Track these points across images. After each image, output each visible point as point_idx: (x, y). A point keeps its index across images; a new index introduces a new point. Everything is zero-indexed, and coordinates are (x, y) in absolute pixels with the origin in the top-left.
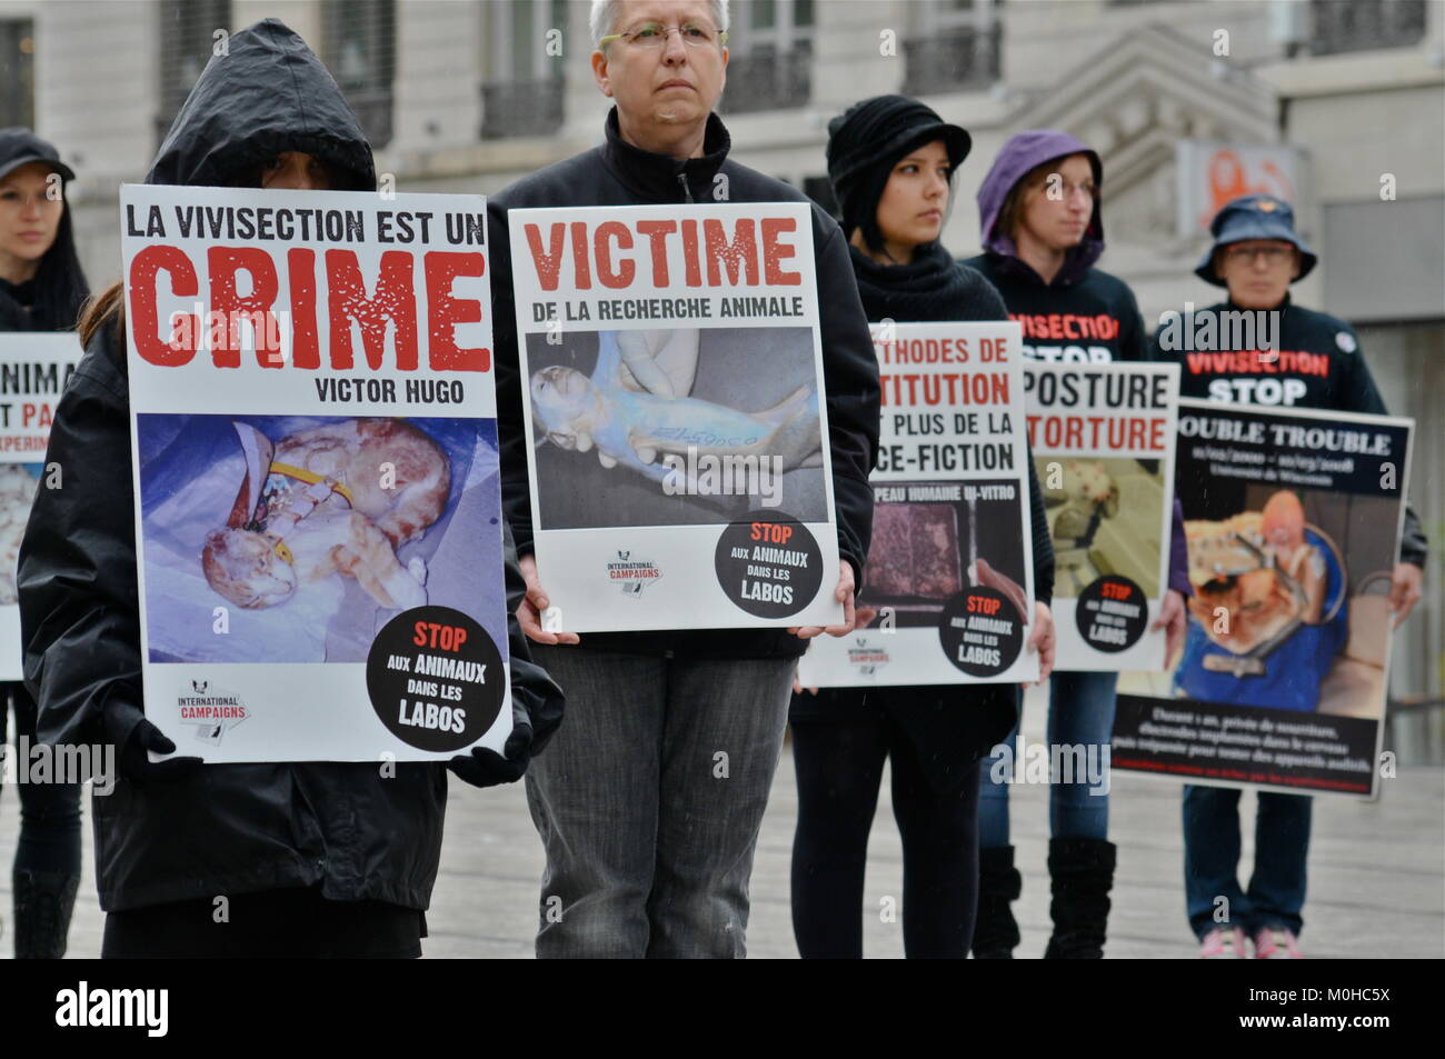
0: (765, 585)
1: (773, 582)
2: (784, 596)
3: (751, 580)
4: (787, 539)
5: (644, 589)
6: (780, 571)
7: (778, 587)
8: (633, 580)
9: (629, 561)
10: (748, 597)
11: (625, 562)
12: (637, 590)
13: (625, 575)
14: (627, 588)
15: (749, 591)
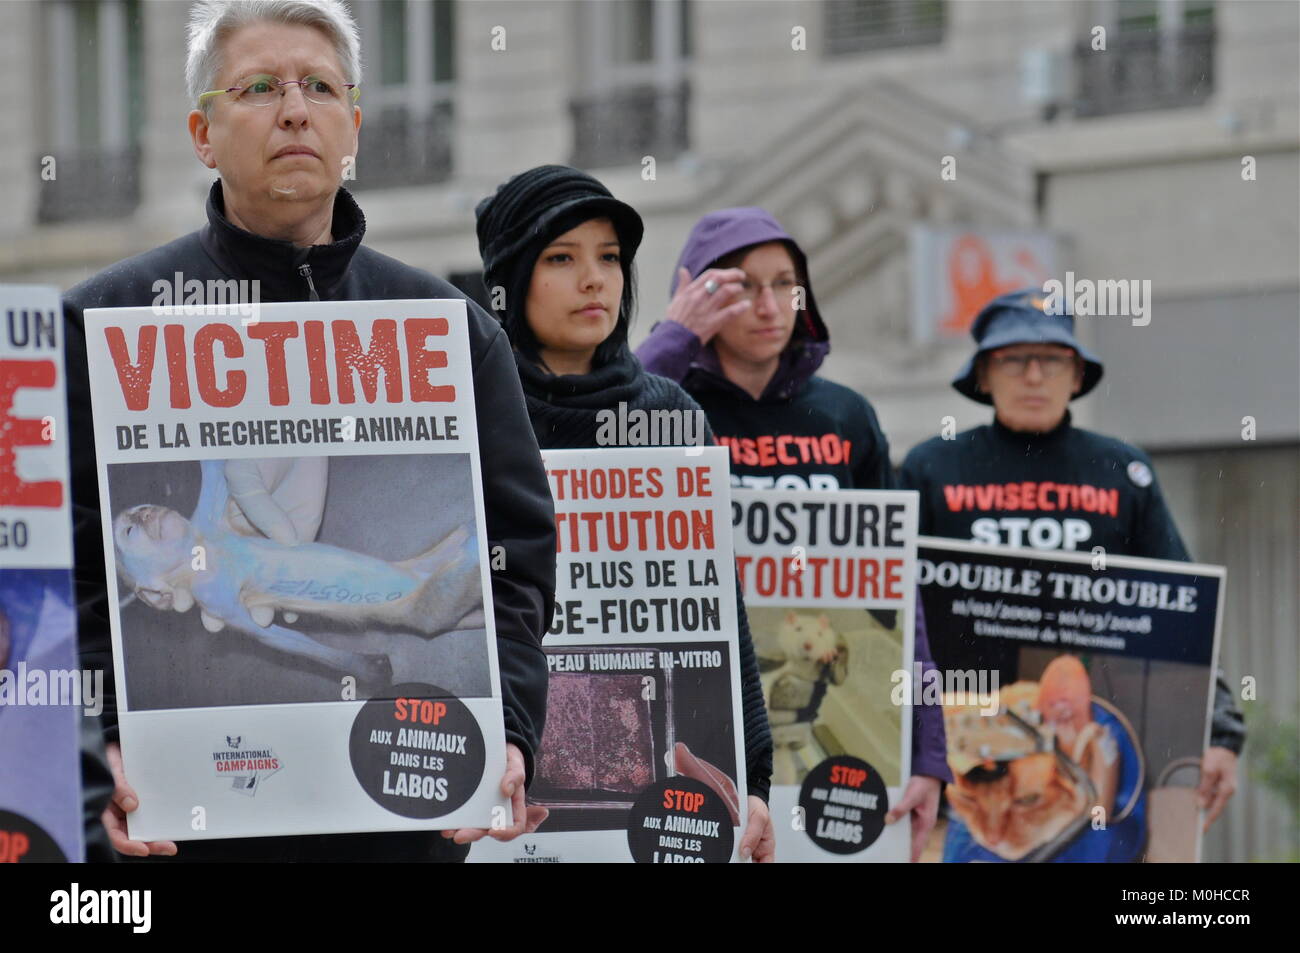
0: (413, 777)
1: (423, 773)
2: (436, 790)
3: (396, 771)
4: (440, 718)
5: (260, 785)
6: (432, 759)
7: (429, 779)
8: (246, 773)
9: (241, 749)
10: (391, 792)
11: (235, 750)
12: (251, 785)
13: (236, 766)
14: (238, 783)
15: (393, 785)
